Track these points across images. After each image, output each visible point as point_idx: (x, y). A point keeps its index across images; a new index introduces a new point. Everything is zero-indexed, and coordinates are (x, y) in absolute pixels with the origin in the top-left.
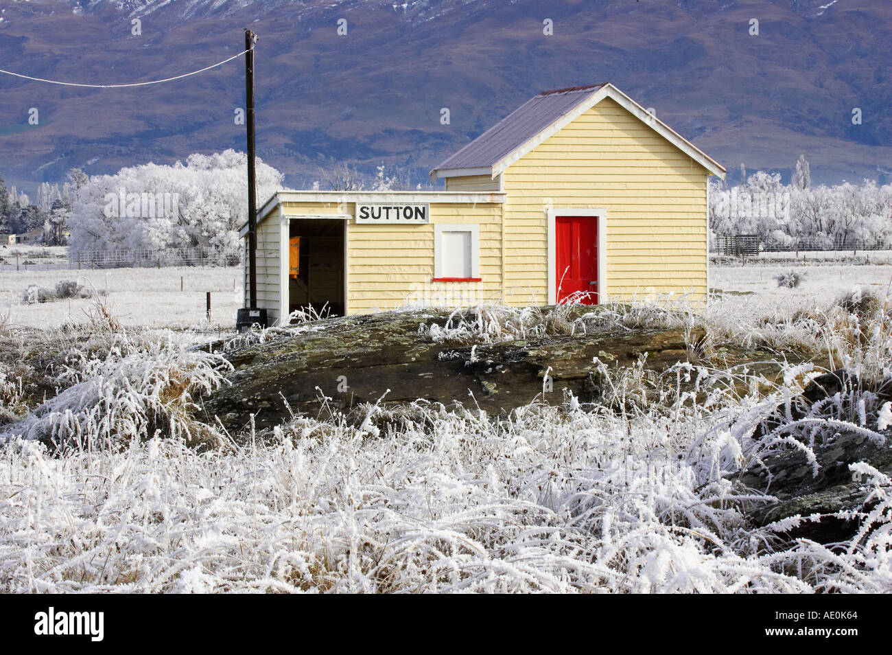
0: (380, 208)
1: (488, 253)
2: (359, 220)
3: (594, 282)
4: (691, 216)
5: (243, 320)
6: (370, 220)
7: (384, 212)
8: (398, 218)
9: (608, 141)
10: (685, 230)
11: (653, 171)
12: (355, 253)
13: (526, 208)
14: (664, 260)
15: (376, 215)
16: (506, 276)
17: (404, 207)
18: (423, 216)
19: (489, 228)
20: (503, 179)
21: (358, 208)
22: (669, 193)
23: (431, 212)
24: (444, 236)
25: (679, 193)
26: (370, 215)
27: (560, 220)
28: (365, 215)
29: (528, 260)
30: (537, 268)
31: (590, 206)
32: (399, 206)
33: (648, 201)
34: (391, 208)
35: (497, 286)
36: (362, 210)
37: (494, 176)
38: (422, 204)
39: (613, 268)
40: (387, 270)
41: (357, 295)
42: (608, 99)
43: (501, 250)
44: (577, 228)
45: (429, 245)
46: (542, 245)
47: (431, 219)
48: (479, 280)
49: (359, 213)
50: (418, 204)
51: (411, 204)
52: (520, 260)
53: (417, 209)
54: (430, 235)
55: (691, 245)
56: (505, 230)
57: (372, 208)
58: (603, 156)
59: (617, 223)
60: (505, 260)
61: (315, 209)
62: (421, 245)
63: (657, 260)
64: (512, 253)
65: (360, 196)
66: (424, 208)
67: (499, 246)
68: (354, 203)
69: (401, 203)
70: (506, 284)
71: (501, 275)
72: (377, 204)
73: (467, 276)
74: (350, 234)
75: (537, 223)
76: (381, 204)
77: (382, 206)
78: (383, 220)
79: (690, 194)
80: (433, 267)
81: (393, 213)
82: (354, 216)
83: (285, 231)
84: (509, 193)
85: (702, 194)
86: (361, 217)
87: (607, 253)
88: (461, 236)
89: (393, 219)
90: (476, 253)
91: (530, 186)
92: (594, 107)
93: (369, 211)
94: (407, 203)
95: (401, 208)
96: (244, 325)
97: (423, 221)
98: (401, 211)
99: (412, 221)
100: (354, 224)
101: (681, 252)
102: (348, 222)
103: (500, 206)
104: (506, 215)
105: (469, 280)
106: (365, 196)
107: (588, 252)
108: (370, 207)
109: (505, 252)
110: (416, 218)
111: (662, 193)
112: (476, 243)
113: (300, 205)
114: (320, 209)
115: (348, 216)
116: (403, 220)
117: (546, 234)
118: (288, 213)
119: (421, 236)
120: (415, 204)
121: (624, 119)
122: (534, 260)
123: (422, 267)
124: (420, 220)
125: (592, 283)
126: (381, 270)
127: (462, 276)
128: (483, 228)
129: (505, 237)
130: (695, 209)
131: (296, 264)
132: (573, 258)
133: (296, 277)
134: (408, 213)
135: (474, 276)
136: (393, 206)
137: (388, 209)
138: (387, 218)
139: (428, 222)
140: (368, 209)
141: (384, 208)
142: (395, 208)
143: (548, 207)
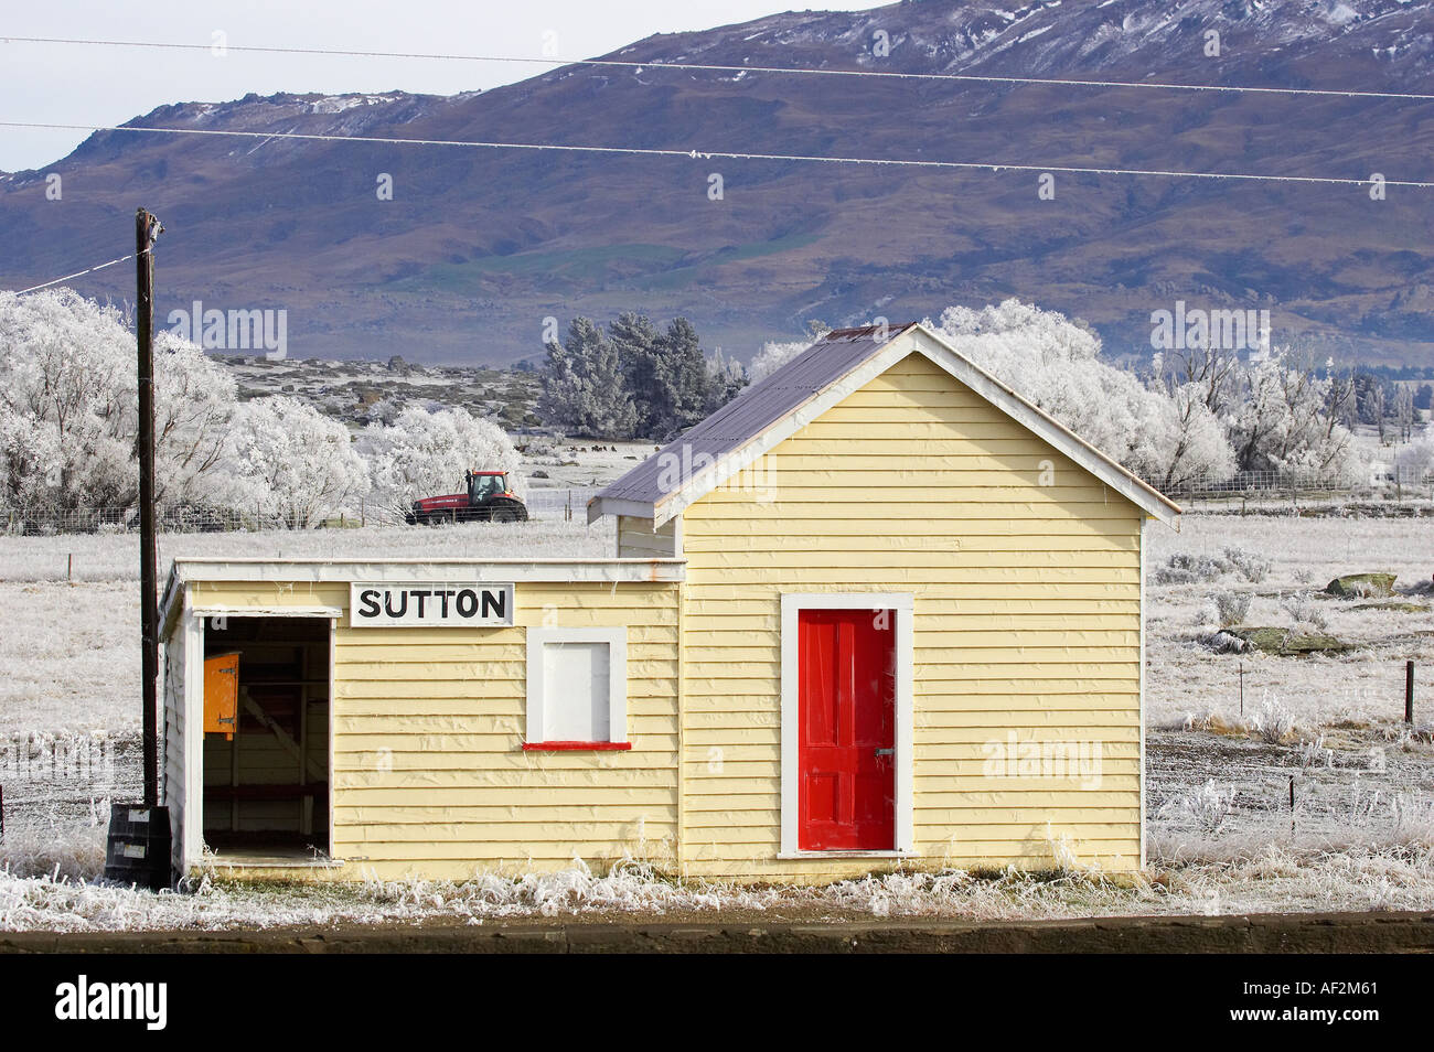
0: (404, 594)
1: (645, 688)
2: (357, 620)
3: (887, 751)
4: (1105, 607)
5: (118, 831)
6: (383, 620)
7: (413, 602)
8: (445, 615)
9: (917, 447)
10: (1089, 639)
11: (1019, 511)
12: (350, 690)
13: (735, 592)
14: (1044, 702)
15: (396, 608)
16: (686, 738)
17: (458, 591)
18: (500, 611)
19: (650, 635)
20: (681, 529)
21: (356, 593)
22: (1057, 559)
23: (518, 600)
24: (548, 653)
25: (1077, 559)
26: (383, 610)
27: (806, 616)
28: (370, 609)
29: (737, 704)
30: (756, 720)
31: (876, 587)
32: (446, 589)
33: (1009, 576)
34: (429, 593)
35: (666, 761)
36: (364, 597)
37: (658, 523)
38: (497, 584)
39: (930, 720)
40: (420, 726)
41: (353, 780)
42: (916, 356)
43: (675, 681)
44: (848, 633)
45: (514, 671)
46: (768, 672)
47: (518, 618)
48: (626, 747)
49: (356, 604)
50: (488, 584)
51: (473, 584)
52: (719, 704)
53: (487, 596)
54: (518, 650)
55: (1105, 671)
56: (685, 640)
57: (388, 593)
58: (906, 479)
59: (936, 623)
60: (685, 703)
61: (262, 596)
62: (497, 672)
63: (1030, 703)
64: (701, 688)
65: (359, 569)
66: (502, 594)
67: (671, 674)
68: (348, 583)
69: (451, 584)
70: (685, 755)
71: (676, 736)
72: (398, 584)
73: (600, 739)
74: (340, 650)
75: (758, 623)
76: (407, 584)
77: (409, 590)
78: (410, 619)
79: (1104, 559)
80: (523, 719)
81: (433, 604)
82: (347, 610)
83: (194, 643)
84: (692, 561)
85: (1131, 559)
86: (362, 612)
87: (915, 688)
88: (587, 654)
89: (433, 617)
90: (620, 687)
91: (739, 544)
92: (885, 375)
93: (381, 601)
94: (462, 584)
95: (452, 593)
96: (119, 839)
97: (500, 622)
98: (452, 601)
99: (477, 620)
100: (347, 628)
101: (1082, 687)
102: (334, 625)
103: (675, 587)
104: (686, 608)
105: (605, 746)
106: (369, 569)
107: (875, 685)
108: (382, 592)
109: (685, 688)
110: (485, 614)
111: (1042, 559)
112: (620, 669)
113: (227, 587)
114: (271, 596)
115: (331, 611)
116: (455, 619)
117: (778, 649)
118: (199, 605)
119: (497, 653)
120: (482, 584)
121: (954, 400)
122: (749, 704)
123: (499, 719)
124: (493, 619)
125: (882, 752)
126: (409, 727)
127: (588, 738)
128: (636, 635)
129: (685, 656)
130: (1112, 592)
131: (230, 710)
132: (840, 698)
133: (230, 738)
134: (467, 603)
135: (614, 739)
136: (433, 590)
137: (421, 595)
138: (421, 615)
139: (511, 623)
140: (377, 595)
141: (413, 594)
142: (437, 593)
143: (781, 589)
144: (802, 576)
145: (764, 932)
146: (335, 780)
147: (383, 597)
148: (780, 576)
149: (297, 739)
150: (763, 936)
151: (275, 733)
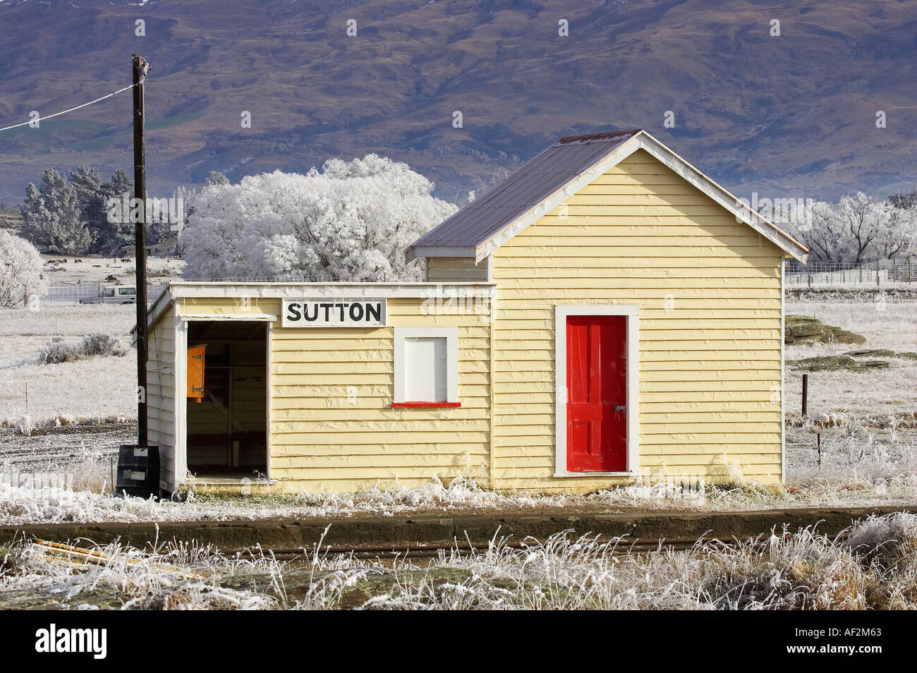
0: (316, 306)
1: (469, 367)
2: (286, 323)
3: (622, 408)
4: (759, 314)
5: (126, 462)
6: (302, 323)
7: (322, 311)
8: (342, 319)
9: (641, 211)
10: (750, 335)
11: (705, 252)
12: (282, 368)
13: (526, 305)
14: (721, 375)
15: (311, 315)
16: (496, 399)
17: (350, 304)
18: (378, 317)
19: (472, 332)
20: (492, 264)
21: (285, 305)
22: (729, 283)
23: (389, 310)
24: (408, 344)
25: (742, 283)
26: (303, 316)
27: (572, 320)
28: (294, 316)
29: (528, 377)
30: (540, 388)
31: (615, 301)
32: (344, 303)
33: (698, 294)
34: (332, 305)
35: (483, 414)
36: (290, 308)
37: (479, 260)
38: (376, 299)
39: (649, 387)
40: (326, 392)
41: (282, 427)
42: (641, 151)
43: (488, 363)
44: (596, 330)
45: (386, 356)
46: (547, 356)
47: (389, 321)
48: (457, 405)
49: (286, 312)
50: (370, 299)
51: (360, 299)
52: (516, 377)
53: (369, 307)
54: (388, 342)
55: (760, 355)
56: (494, 336)
57: (306, 306)
58: (634, 231)
59: (654, 325)
60: (494, 377)
61: (224, 308)
62: (375, 356)
63: (713, 376)
64: (504, 366)
65: (287, 290)
66: (379, 306)
67: (486, 358)
68: (280, 299)
69: (346, 299)
70: (495, 410)
71: (489, 399)
72: (312, 299)
73: (441, 400)
74: (274, 343)
75: (541, 325)
76: (318, 299)
77: (319, 303)
78: (320, 322)
79: (758, 283)
80: (391, 387)
81: (335, 313)
82: (280, 317)
83: (181, 338)
84: (500, 284)
85: (775, 283)
86: (289, 318)
87: (640, 367)
88: (431, 345)
89: (335, 321)
90: (454, 367)
91: (529, 273)
92: (621, 164)
93: (301, 310)
94: (354, 299)
95: (346, 305)
96: (126, 468)
97: (377, 324)
98: (347, 310)
99: (363, 323)
100: (280, 329)
101: (745, 365)
102: (271, 326)
104: (495, 315)
105: (444, 405)
106: (294, 290)
107: (613, 364)
108: (302, 304)
109: (495, 366)
110: (368, 319)
111: (719, 283)
112: (453, 354)
113: (202, 302)
114: (229, 308)
115: (270, 318)
116: (349, 322)
117: (553, 341)
118: (185, 314)
119: (375, 345)
120: (366, 299)
121: (664, 180)
122: (536, 377)
123: (376, 387)
124: (373, 322)
125: (619, 408)
126: (319, 392)
127: (432, 400)
128: (463, 333)
129: (494, 346)
130: (763, 304)
131: (200, 383)
132: (592, 373)
133: (199, 401)
134: (356, 312)
135: (450, 400)
136: (335, 303)
137: (327, 306)
138: (327, 319)
139: (384, 324)
140: (299, 306)
142: (337, 305)
143: (555, 302)
144: (568, 294)
145: (578, 518)
146: (272, 427)
147: (303, 308)
148: (554, 294)
149: (226, 404)
150: (577, 521)
151: (211, 400)
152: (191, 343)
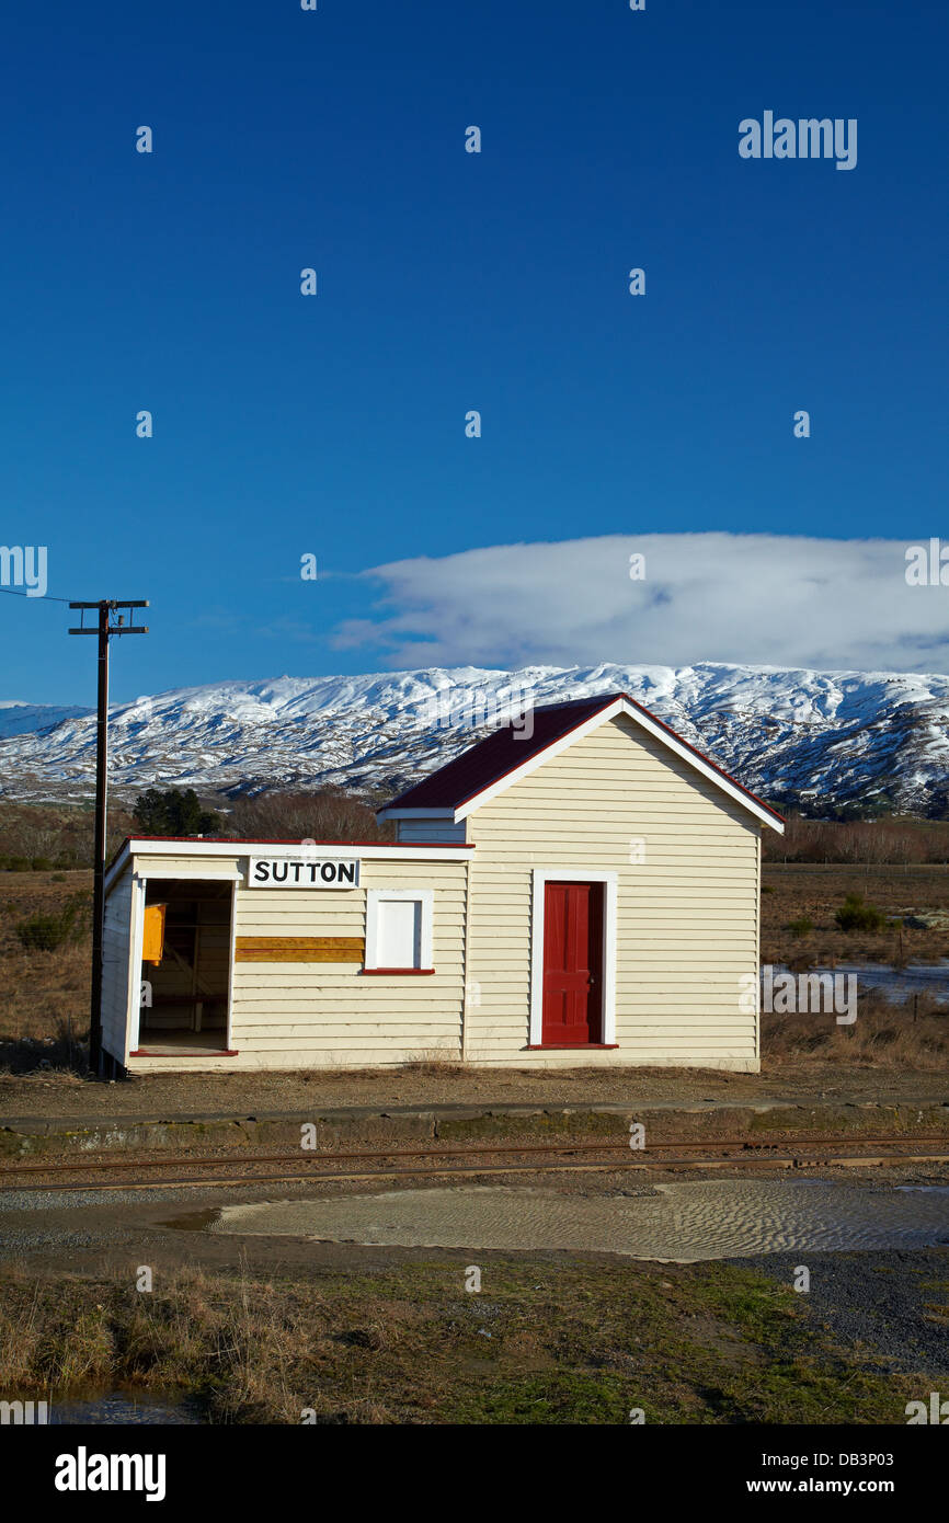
0: (286, 865)
1: (444, 932)
2: (253, 882)
6: (271, 882)
7: (291, 870)
8: (313, 879)
13: (503, 868)
15: (280, 874)
16: (471, 966)
17: (322, 863)
18: (350, 878)
19: (448, 896)
20: (470, 825)
21: (253, 863)
23: (363, 870)
24: (381, 907)
26: (271, 875)
27: (552, 886)
28: (262, 875)
31: (594, 867)
32: (315, 862)
34: (302, 865)
35: (457, 982)
36: (258, 867)
37: (457, 821)
38: (350, 859)
39: (626, 956)
41: (246, 994)
42: (623, 715)
43: (464, 928)
45: (359, 920)
46: (525, 922)
47: (363, 882)
48: (430, 972)
49: (253, 871)
50: (344, 859)
51: (332, 860)
52: (492, 943)
53: (342, 867)
54: (361, 905)
56: (471, 900)
57: (275, 865)
59: (633, 892)
60: (469, 942)
64: (480, 932)
66: (352, 866)
67: (462, 923)
68: (247, 857)
69: (319, 858)
70: (470, 977)
71: (464, 966)
72: (281, 857)
73: (414, 967)
74: (240, 903)
75: (517, 889)
76: (289, 857)
77: (289, 862)
78: (290, 882)
81: (305, 872)
82: (246, 876)
83: (139, 895)
84: (480, 846)
86: (257, 877)
88: (406, 908)
89: (305, 881)
90: (429, 932)
92: (604, 725)
93: (270, 870)
94: (326, 859)
95: (319, 865)
97: (351, 885)
98: (318, 870)
99: (335, 884)
100: (245, 886)
102: (237, 885)
103: (465, 864)
104: (473, 878)
105: (417, 971)
108: (271, 862)
109: (471, 932)
110: (340, 879)
112: (429, 919)
115: (237, 876)
116: (320, 882)
117: (531, 907)
118: (145, 870)
119: (346, 907)
120: (339, 859)
124: (345, 883)
127: (406, 966)
128: (439, 896)
129: (471, 910)
133: (157, 964)
134: (328, 872)
135: (424, 967)
136: (305, 863)
137: (298, 866)
138: (297, 879)
139: (357, 884)
140: (267, 865)
141: (292, 864)
142: (309, 865)
143: (532, 866)
144: (551, 858)
146: (234, 994)
147: (271, 867)
148: (532, 857)
151: (176, 960)
152: (149, 901)
